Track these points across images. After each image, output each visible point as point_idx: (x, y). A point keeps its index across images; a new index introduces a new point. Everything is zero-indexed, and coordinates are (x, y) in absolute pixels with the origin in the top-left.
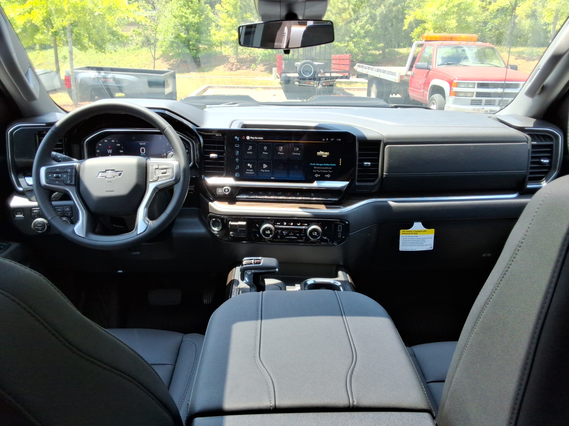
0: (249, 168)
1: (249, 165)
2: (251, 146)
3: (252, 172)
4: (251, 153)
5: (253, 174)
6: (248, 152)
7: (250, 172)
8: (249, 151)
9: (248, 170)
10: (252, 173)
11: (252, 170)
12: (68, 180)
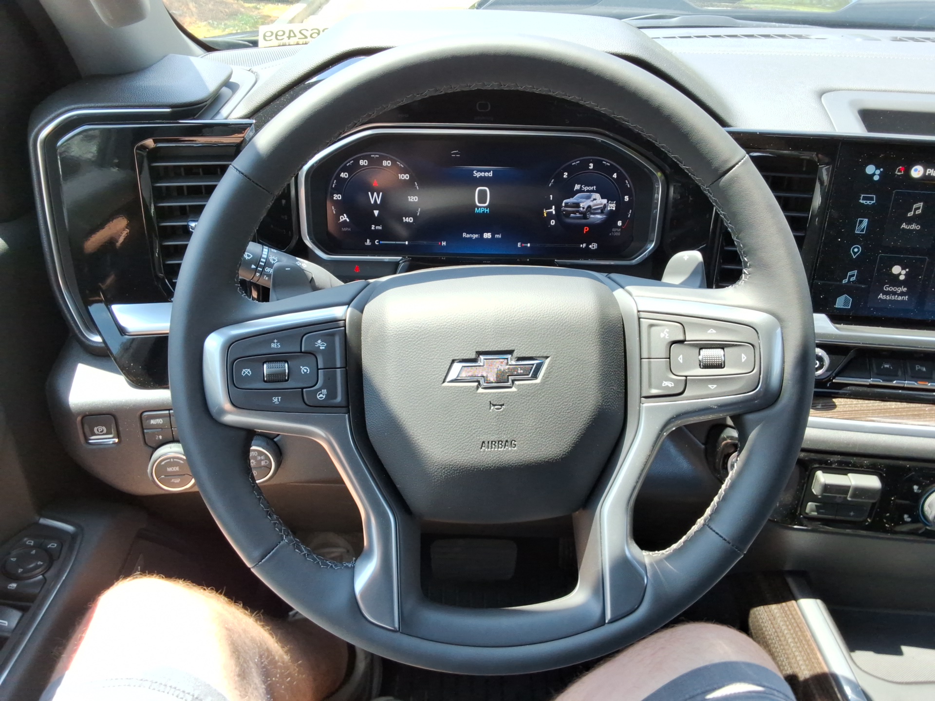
0: (894, 280)
1: (896, 269)
2: (921, 204)
3: (902, 294)
4: (914, 227)
5: (903, 301)
6: (904, 226)
7: (894, 293)
8: (910, 221)
9: (888, 289)
10: (900, 298)
11: (905, 289)
12: (320, 389)
